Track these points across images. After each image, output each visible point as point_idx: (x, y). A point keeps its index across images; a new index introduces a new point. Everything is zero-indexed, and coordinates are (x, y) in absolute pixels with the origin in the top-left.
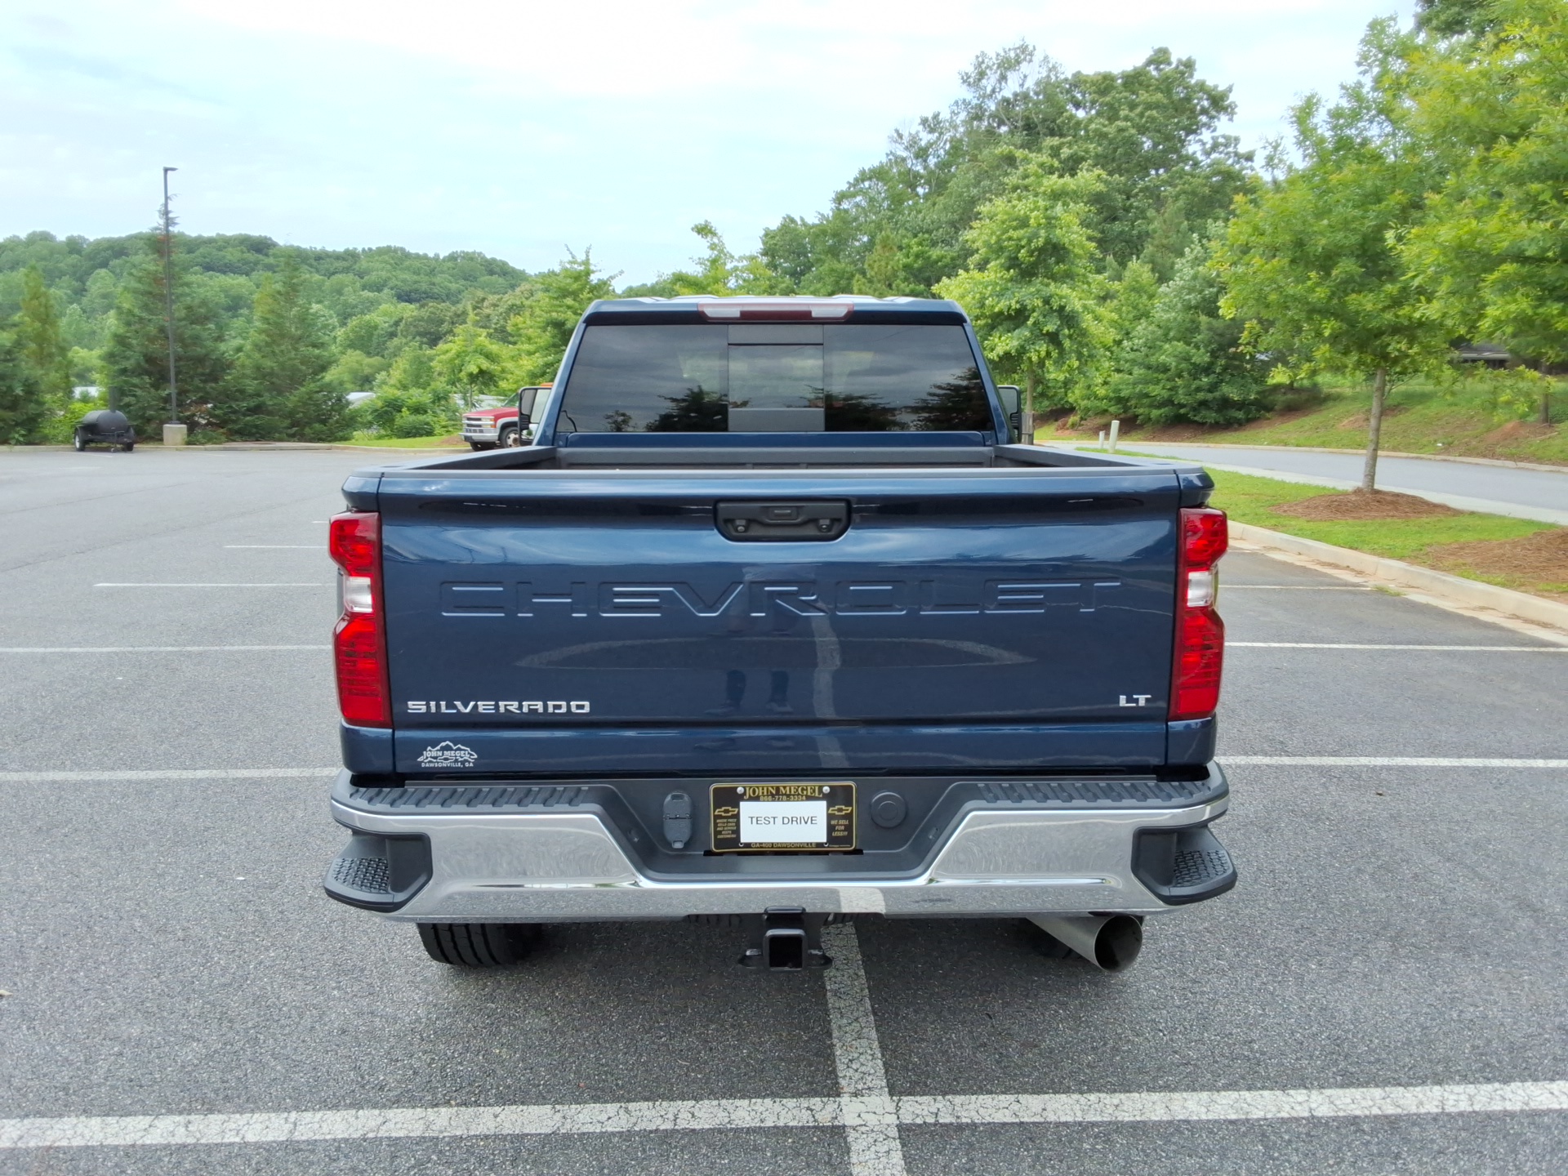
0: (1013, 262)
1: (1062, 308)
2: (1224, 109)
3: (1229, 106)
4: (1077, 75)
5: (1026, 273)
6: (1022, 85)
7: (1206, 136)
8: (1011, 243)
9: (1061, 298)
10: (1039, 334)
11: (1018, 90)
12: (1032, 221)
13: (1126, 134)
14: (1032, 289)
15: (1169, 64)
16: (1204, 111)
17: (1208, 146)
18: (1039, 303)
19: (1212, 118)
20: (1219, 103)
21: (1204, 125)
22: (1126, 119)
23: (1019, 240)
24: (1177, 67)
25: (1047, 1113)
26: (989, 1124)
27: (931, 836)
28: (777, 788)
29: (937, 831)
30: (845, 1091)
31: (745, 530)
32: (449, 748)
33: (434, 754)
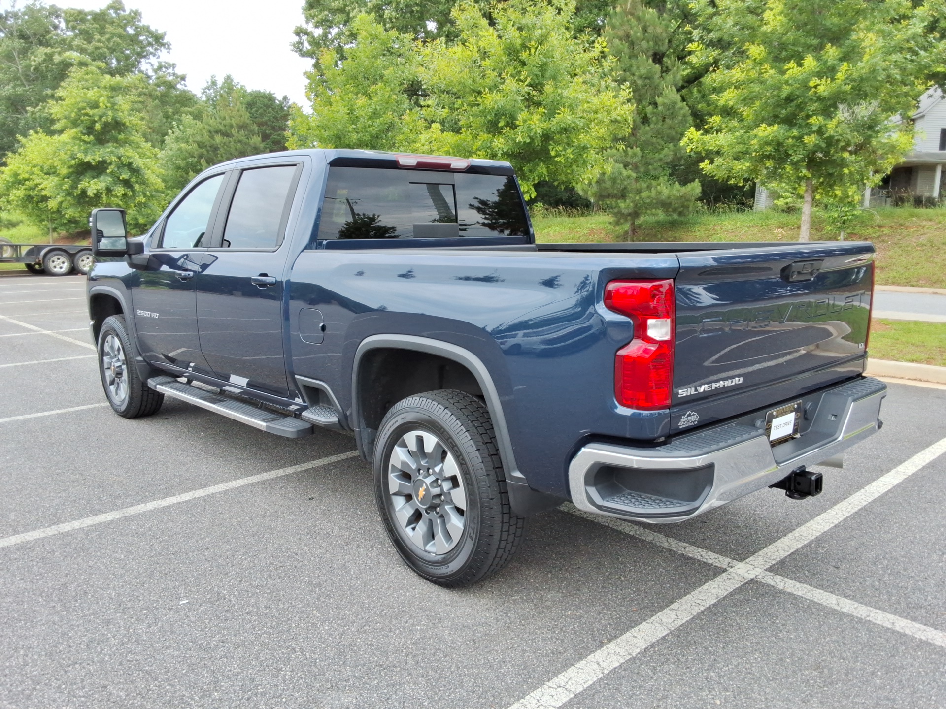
0: (90, 130)
1: (130, 164)
2: (163, 45)
3: (166, 44)
4: (53, 7)
5: (101, 140)
6: (13, 6)
7: (154, 60)
8: (86, 117)
9: (128, 157)
10: (118, 180)
11: (10, 9)
12: (101, 104)
13: (101, 51)
14: (108, 150)
15: (124, 11)
16: (150, 44)
17: (155, 67)
18: (114, 158)
19: (156, 49)
20: (158, 40)
21: (151, 53)
22: (99, 41)
23: (93, 115)
24: (130, 13)
25: (792, 546)
26: (786, 557)
27: (833, 418)
28: (783, 409)
29: (835, 416)
30: (724, 567)
31: (795, 277)
32: (689, 415)
33: (684, 420)
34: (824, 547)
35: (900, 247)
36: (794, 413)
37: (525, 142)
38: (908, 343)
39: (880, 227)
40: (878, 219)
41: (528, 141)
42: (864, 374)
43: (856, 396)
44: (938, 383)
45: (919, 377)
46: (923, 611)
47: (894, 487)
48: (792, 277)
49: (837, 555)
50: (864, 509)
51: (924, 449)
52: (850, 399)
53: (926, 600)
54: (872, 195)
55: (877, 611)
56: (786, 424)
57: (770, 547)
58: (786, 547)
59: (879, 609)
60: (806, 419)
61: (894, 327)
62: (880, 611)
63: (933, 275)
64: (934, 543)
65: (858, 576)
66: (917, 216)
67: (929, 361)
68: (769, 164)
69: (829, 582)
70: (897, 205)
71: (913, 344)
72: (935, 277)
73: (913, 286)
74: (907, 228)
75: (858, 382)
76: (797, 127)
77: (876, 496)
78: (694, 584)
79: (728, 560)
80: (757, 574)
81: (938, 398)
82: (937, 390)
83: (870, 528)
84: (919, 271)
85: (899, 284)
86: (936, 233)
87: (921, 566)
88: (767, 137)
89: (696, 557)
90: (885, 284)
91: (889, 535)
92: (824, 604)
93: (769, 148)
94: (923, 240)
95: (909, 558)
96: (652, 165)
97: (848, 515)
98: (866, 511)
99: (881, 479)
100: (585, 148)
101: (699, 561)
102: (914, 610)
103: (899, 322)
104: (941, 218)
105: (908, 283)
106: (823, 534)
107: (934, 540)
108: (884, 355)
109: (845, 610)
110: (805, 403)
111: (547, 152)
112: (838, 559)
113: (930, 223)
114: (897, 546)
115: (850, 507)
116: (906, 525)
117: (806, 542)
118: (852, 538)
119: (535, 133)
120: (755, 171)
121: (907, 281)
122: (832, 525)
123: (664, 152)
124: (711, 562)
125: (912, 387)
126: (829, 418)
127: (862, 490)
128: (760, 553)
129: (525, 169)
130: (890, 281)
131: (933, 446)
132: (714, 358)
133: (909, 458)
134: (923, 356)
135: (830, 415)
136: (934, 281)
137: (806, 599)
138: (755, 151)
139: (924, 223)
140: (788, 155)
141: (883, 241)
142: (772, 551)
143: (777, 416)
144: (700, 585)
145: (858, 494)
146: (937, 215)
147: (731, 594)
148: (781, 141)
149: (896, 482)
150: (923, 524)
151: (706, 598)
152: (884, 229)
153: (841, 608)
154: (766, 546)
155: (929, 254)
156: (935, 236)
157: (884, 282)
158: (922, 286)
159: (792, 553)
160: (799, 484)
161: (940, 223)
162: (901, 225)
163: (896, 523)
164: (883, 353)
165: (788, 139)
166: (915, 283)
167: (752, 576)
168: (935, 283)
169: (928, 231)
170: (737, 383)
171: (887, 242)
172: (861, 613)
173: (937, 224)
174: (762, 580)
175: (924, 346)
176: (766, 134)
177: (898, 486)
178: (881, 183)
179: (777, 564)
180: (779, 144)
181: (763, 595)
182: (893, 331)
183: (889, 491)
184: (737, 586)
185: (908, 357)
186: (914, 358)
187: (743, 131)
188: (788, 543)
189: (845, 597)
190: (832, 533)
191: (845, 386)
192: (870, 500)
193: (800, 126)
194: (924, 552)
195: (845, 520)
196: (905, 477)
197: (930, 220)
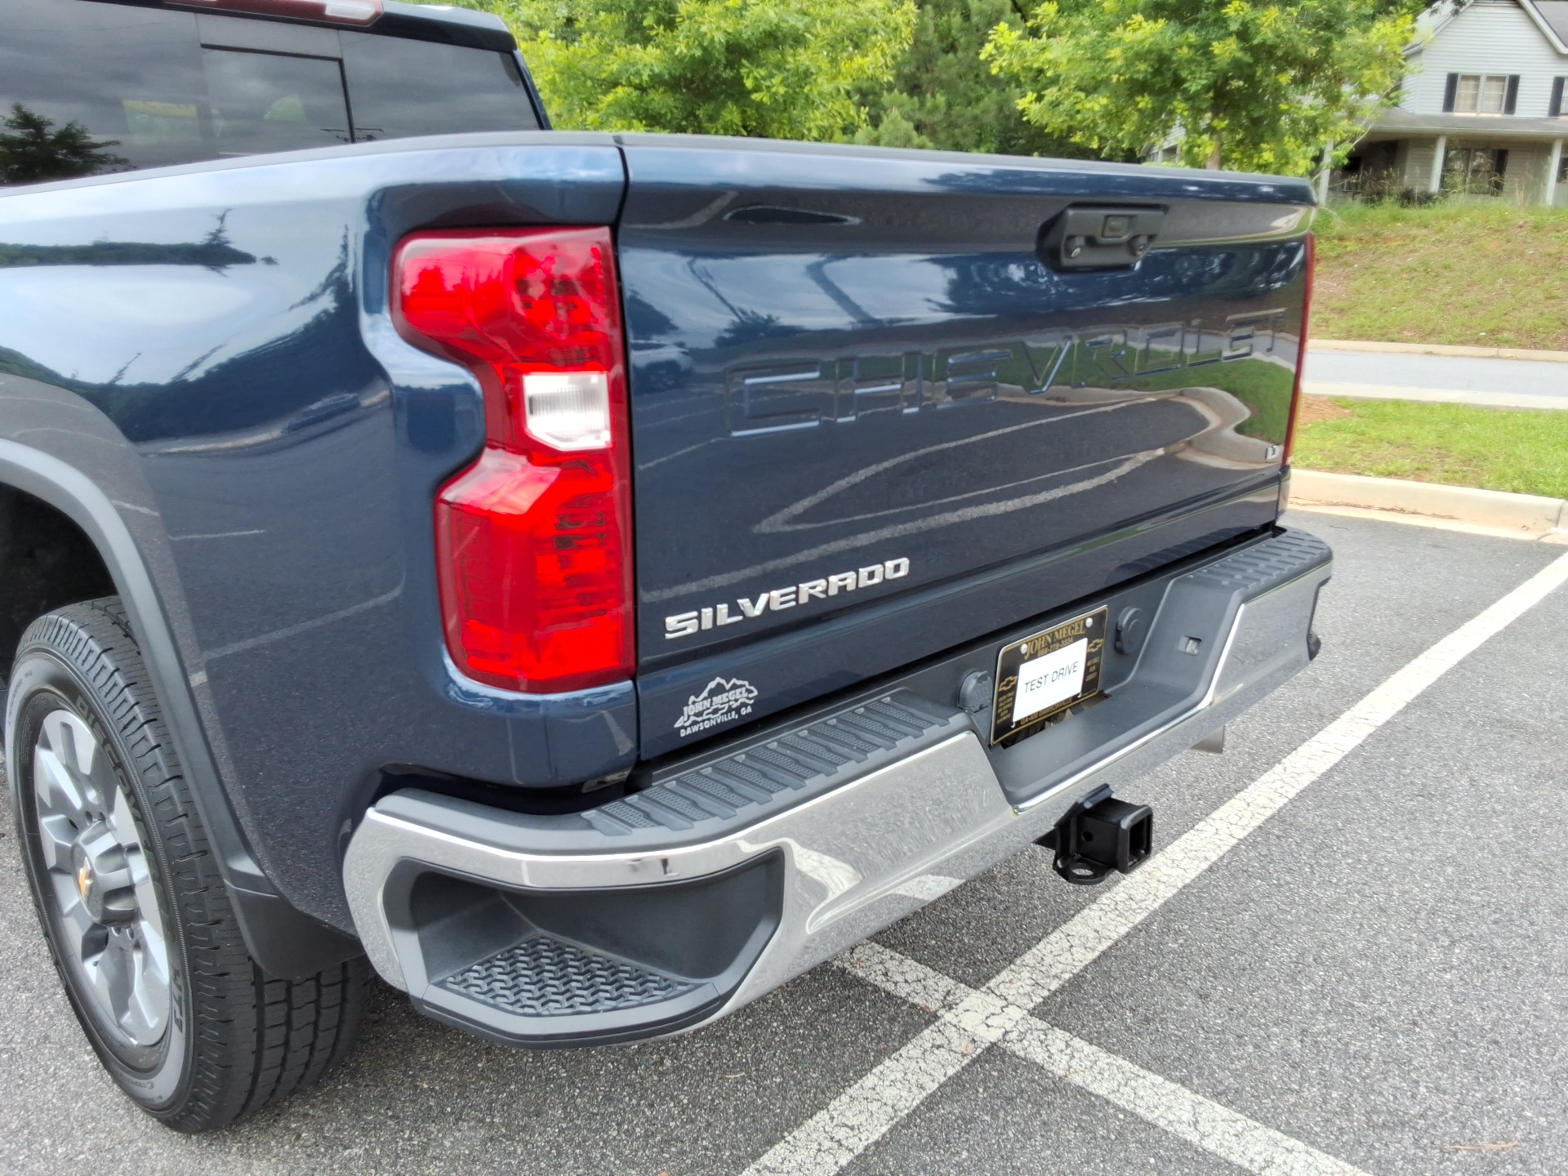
25: (1105, 933)
26: (1086, 968)
27: (1191, 647)
28: (1052, 635)
29: (1198, 640)
30: (933, 1006)
31: (1078, 254)
32: (720, 690)
33: (699, 708)
34: (1178, 932)
35: (1373, 274)
36: (1085, 641)
37: (693, 56)
38: (1381, 440)
39: (1341, 239)
40: (1338, 224)
41: (698, 53)
42: (1280, 523)
43: (1252, 587)
44: (1435, 515)
45: (1400, 504)
46: (1408, 1137)
47: (1345, 757)
48: (1069, 252)
49: (1208, 955)
50: (1278, 818)
51: (1409, 660)
52: (1236, 596)
53: (1413, 1096)
54: (1332, 180)
55: (1292, 1142)
56: (1060, 673)
57: (1053, 938)
58: (1092, 935)
59: (1299, 1138)
60: (1119, 651)
61: (1358, 411)
62: (1300, 1145)
63: (1427, 321)
64: (1433, 912)
65: (1252, 1022)
66: (1404, 219)
67: (1419, 474)
68: (1144, 102)
69: (1181, 1046)
70: (1372, 201)
71: (1390, 443)
72: (1430, 326)
73: (1393, 341)
74: (1386, 240)
75: (1263, 544)
76: (1195, 26)
77: (1306, 781)
78: (845, 1070)
79: (947, 982)
80: (1009, 1026)
81: (1435, 546)
82: (1433, 530)
83: (1290, 871)
84: (1405, 315)
85: (1369, 338)
86: (1435, 249)
87: (1404, 982)
88: (1142, 41)
89: (871, 979)
90: (1346, 339)
91: (1330, 892)
92: (1162, 1123)
93: (1142, 67)
94: (1411, 261)
95: (1374, 962)
96: (960, 127)
97: (1241, 834)
98: (1282, 820)
99: (1320, 736)
100: (807, 74)
101: (876, 989)
102: (1385, 1134)
103: (1366, 402)
104: (1443, 223)
105: (1385, 337)
106: (1181, 892)
107: (1431, 903)
108: (1337, 463)
109: (1210, 1144)
110: (1117, 610)
111: (738, 81)
112: (1209, 968)
113: (1424, 231)
114: (1348, 924)
115: (1248, 814)
116: (1370, 861)
117: (1139, 918)
118: (1245, 901)
119: (712, 40)
120: (1117, 116)
121: (1383, 332)
122: (1205, 866)
123: (981, 105)
124: (902, 991)
125: (1388, 524)
126: (1181, 647)
127: (1278, 768)
128: (1028, 958)
129: (700, 113)
130: (1355, 332)
131: (1426, 653)
132: (799, 507)
133: (1378, 683)
134: (1408, 464)
135: (1184, 640)
136: (1427, 331)
137: (1117, 1108)
138: (1117, 72)
139: (1414, 232)
140: (1178, 82)
141: (1346, 263)
142: (1056, 949)
143: (1034, 656)
144: (860, 1075)
145: (1266, 777)
146: (1437, 219)
147: (931, 1102)
148: (1166, 52)
149: (1349, 745)
150: (1408, 855)
151: (862, 1118)
152: (1347, 243)
153: (1203, 1136)
154: (1046, 934)
155: (1422, 285)
156: (1432, 254)
157: (1345, 334)
158: (1407, 341)
159: (1104, 954)
160: (1089, 837)
161: (1441, 230)
162: (1376, 235)
163: (1346, 855)
164: (1336, 460)
165: (1180, 47)
166: (1396, 336)
167: (993, 1035)
168: (1429, 335)
169: (1422, 245)
170: (890, 575)
171: (1352, 265)
172: (1250, 1154)
173: (1437, 232)
174: (1017, 1048)
175: (1410, 445)
176: (1139, 35)
177: (1354, 754)
178: (1346, 161)
179: (1062, 989)
180: (1161, 59)
181: (1010, 1100)
182: (1355, 419)
183: (1335, 768)
184: (951, 1072)
185: (1382, 467)
186: (1392, 468)
187: (1096, 33)
188: (1097, 924)
189: (1216, 1096)
190: (1201, 890)
191: (1229, 559)
192: (1292, 795)
193: (1204, 24)
194: (1409, 940)
195: (1234, 850)
196: (1371, 730)
197: (1426, 227)
